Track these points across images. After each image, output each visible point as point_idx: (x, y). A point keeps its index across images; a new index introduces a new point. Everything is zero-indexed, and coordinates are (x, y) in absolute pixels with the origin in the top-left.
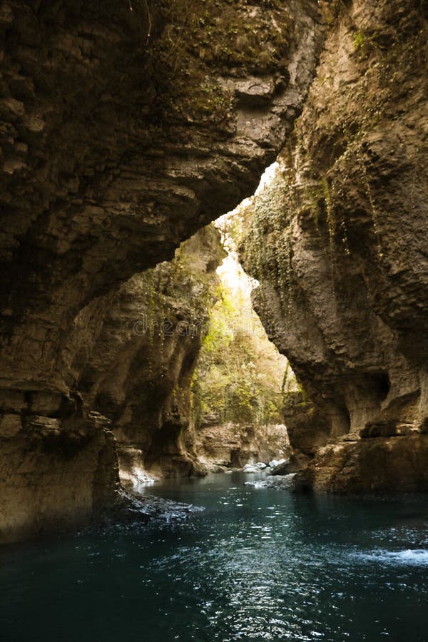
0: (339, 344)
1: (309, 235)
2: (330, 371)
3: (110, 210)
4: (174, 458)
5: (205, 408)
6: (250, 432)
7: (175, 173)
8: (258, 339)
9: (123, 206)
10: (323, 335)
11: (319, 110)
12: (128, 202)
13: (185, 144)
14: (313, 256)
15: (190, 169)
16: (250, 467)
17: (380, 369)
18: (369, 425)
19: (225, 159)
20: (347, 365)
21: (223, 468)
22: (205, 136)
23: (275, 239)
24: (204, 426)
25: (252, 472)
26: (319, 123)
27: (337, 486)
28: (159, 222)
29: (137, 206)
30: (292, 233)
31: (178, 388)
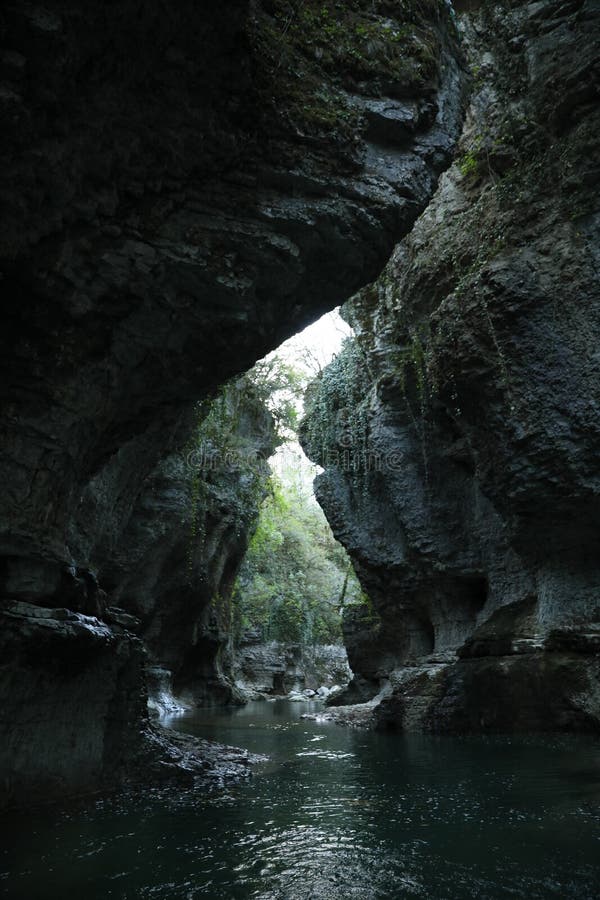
0: (425, 541)
1: (390, 408)
2: (411, 575)
3: (165, 252)
4: (210, 682)
5: (247, 623)
6: (297, 652)
7: (273, 212)
8: (309, 545)
9: (186, 249)
10: (405, 530)
11: (417, 247)
12: (195, 245)
13: (290, 169)
14: (395, 433)
15: (295, 208)
16: (296, 694)
17: (477, 572)
18: (470, 642)
19: (348, 203)
20: (435, 566)
21: (265, 695)
22: (320, 162)
23: (347, 414)
24: (245, 644)
25: (300, 701)
26: (417, 262)
27: (436, 722)
28: (242, 287)
29: (209, 253)
30: (369, 406)
31: (218, 596)
